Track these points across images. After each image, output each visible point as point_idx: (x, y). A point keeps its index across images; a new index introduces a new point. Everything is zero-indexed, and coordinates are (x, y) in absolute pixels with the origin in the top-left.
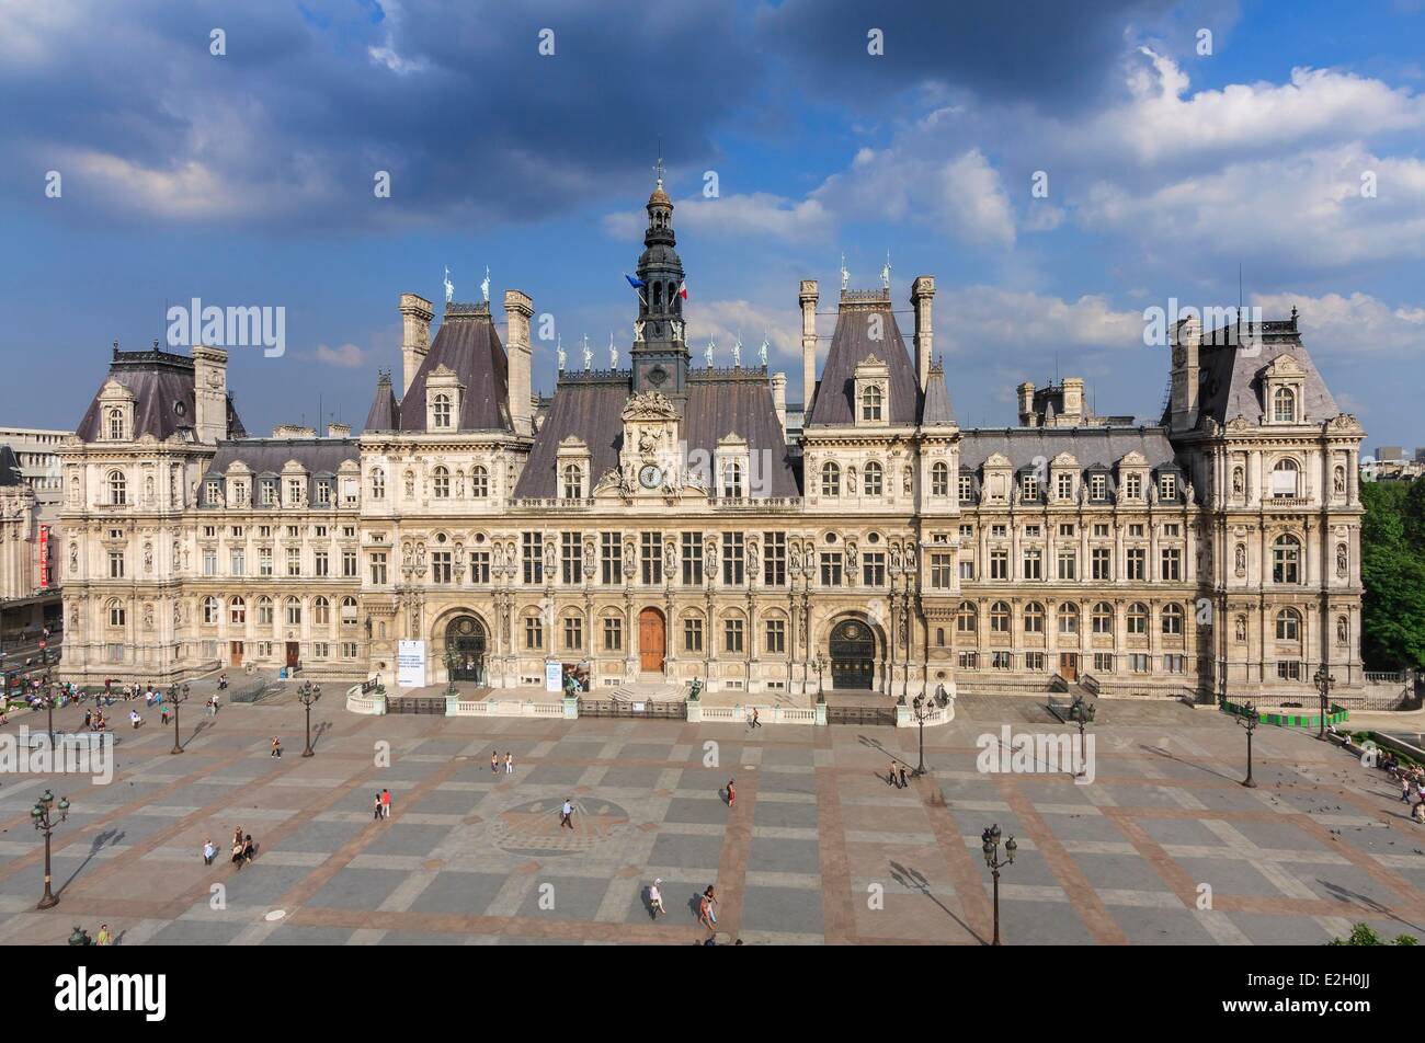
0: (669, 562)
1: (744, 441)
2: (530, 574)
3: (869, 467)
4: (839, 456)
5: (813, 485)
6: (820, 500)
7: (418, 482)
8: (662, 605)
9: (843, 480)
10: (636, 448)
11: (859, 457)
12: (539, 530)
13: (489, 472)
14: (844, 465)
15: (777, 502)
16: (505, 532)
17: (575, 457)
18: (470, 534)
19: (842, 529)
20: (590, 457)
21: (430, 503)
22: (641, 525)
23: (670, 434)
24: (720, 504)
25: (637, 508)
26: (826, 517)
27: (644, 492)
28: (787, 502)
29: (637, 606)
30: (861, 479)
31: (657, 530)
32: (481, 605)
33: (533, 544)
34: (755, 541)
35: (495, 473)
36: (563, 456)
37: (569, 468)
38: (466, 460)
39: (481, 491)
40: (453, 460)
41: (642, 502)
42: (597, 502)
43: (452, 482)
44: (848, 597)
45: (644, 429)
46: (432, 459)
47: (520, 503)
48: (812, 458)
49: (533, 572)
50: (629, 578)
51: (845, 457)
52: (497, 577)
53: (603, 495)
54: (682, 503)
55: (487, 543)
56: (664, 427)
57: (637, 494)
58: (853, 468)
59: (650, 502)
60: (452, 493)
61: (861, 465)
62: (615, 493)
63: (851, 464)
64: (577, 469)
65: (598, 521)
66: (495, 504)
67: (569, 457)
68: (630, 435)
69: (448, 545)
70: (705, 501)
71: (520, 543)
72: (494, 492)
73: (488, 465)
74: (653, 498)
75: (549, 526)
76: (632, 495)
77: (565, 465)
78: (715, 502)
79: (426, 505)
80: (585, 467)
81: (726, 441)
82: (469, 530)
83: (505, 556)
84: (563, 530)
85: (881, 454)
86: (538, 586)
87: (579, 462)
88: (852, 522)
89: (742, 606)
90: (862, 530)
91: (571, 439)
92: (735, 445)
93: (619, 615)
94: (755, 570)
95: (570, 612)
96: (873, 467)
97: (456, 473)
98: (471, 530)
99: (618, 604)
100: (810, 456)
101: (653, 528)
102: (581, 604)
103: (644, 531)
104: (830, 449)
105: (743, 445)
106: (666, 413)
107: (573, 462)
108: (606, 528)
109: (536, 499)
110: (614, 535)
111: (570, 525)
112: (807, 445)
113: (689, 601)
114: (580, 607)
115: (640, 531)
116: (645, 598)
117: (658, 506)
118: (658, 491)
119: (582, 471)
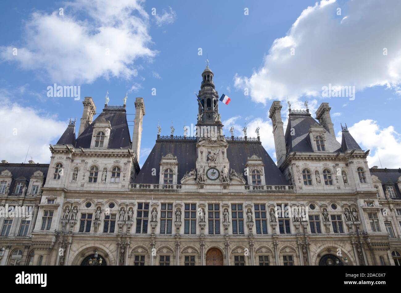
1: (261, 159)
2: (140, 228)
3: (324, 172)
4: (309, 165)
5: (299, 179)
6: (303, 187)
7: (80, 174)
8: (221, 246)
9: (313, 177)
10: (205, 159)
11: (319, 166)
12: (148, 201)
13: (122, 169)
14: (312, 170)
15: (281, 188)
16: (128, 201)
17: (171, 164)
18: (107, 202)
19: (317, 202)
20: (177, 164)
21: (85, 185)
22: (208, 199)
23: (223, 153)
24: (251, 188)
25: (207, 189)
26: (308, 195)
27: (209, 182)
28: (287, 187)
29: (206, 246)
31: (217, 202)
32: (107, 245)
33: (143, 209)
35: (125, 169)
36: (164, 164)
37: (166, 170)
38: (110, 163)
40: (102, 163)
41: (208, 187)
42: (183, 187)
43: (100, 174)
44: (327, 239)
45: (210, 150)
46: (90, 161)
47: (138, 186)
49: (142, 226)
50: (202, 229)
51: (313, 166)
52: (120, 228)
53: (187, 183)
54: (231, 188)
55: (116, 208)
57: (206, 183)
59: (213, 187)
60: (99, 179)
61: (321, 170)
62: (193, 182)
63: (316, 169)
64: (171, 171)
65: (183, 197)
66: (123, 186)
67: (167, 164)
68: (202, 153)
69: (92, 209)
70: (243, 187)
71: (135, 209)
72: (124, 180)
73: (121, 165)
74: (215, 185)
75: (154, 199)
76: (203, 182)
77: (165, 168)
78: (249, 189)
79: (82, 186)
80: (176, 170)
81: (251, 159)
82: (106, 200)
83: (126, 215)
84: (162, 201)
85: (330, 165)
86: (144, 234)
87: (172, 167)
88: (322, 197)
89: (269, 246)
90: (328, 202)
91: (169, 155)
92: (256, 160)
93: (195, 252)
94: (275, 223)
95: (164, 251)
96: (326, 172)
97: (102, 170)
98: (107, 200)
99: (194, 245)
100: (296, 165)
101: (215, 200)
102: (171, 245)
103: (210, 202)
104: (305, 162)
105: (261, 160)
106: (222, 142)
107: (169, 166)
108: (188, 200)
109: (148, 184)
110: (192, 205)
111: (167, 198)
112: (294, 159)
113: (237, 243)
114: (171, 247)
115: (208, 202)
116: (211, 242)
117: (218, 189)
118: (218, 181)
119: (173, 172)
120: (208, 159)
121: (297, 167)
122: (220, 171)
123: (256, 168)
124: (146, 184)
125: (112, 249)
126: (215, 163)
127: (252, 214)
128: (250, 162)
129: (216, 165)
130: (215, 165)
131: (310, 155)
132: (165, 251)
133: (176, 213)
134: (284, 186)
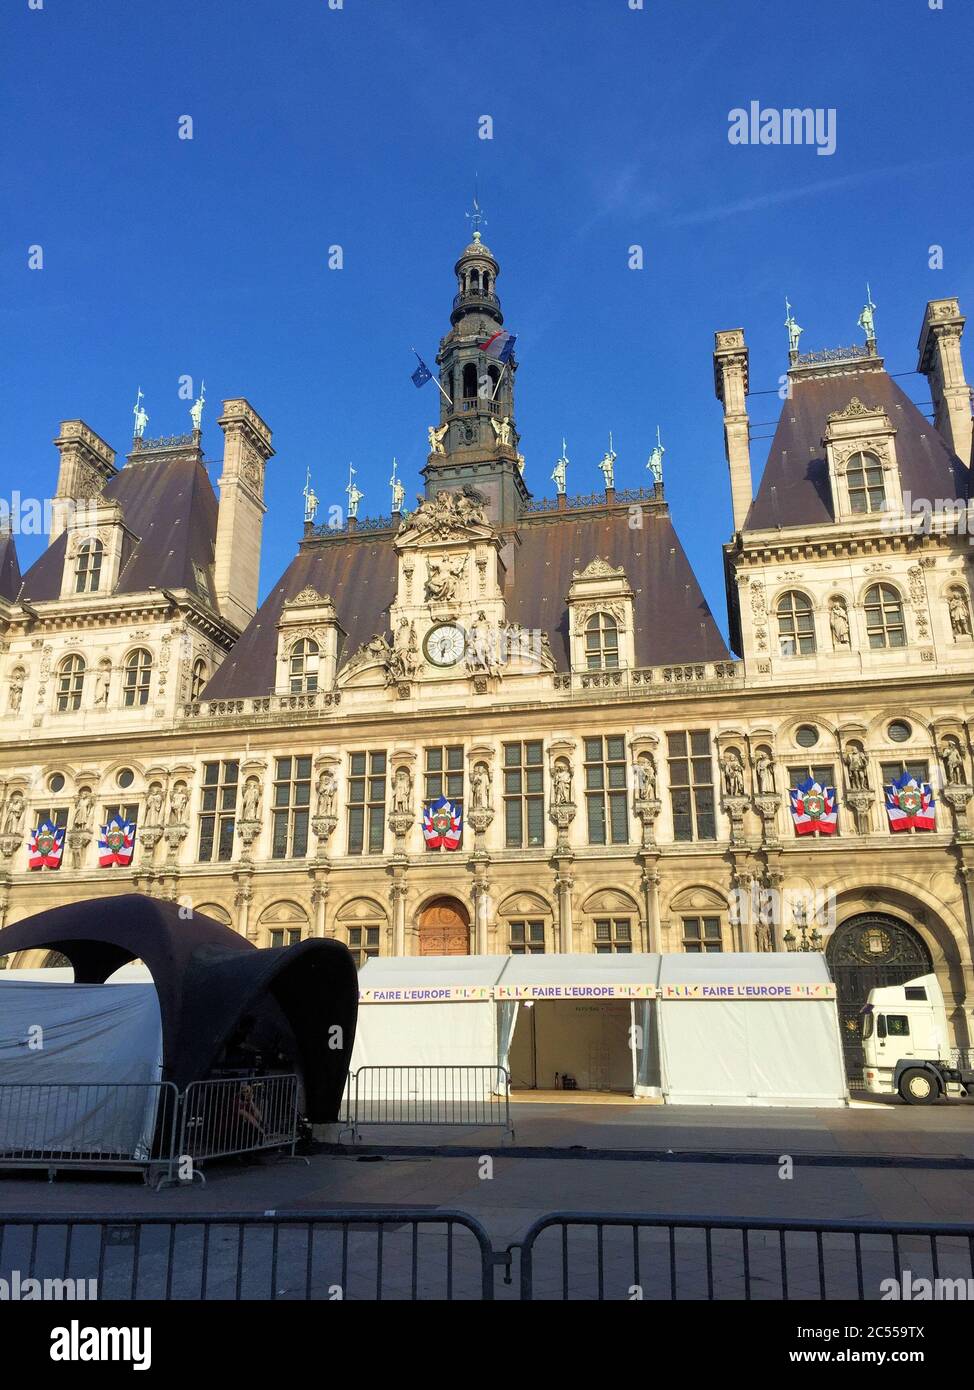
0: (477, 799)
1: (621, 571)
2: (210, 843)
3: (872, 595)
4: (805, 578)
5: (761, 635)
6: (776, 663)
8: (463, 893)
9: (821, 623)
10: (420, 594)
11: (851, 575)
12: (233, 756)
13: (156, 659)
14: (820, 595)
15: (689, 676)
16: (170, 762)
17: (311, 623)
18: (109, 771)
19: (828, 717)
20: (334, 623)
21: (48, 721)
22: (426, 734)
23: (481, 565)
24: (576, 683)
25: (421, 700)
26: (793, 693)
27: (433, 673)
28: (710, 670)
29: (413, 894)
30: (858, 620)
31: (455, 741)
33: (222, 783)
34: (649, 748)
35: (166, 659)
36: (290, 625)
37: (299, 644)
38: (116, 640)
39: (137, 693)
40: (95, 642)
41: (428, 691)
42: (346, 697)
44: (859, 857)
45: (436, 562)
46: (60, 642)
47: (205, 708)
48: (754, 587)
49: (217, 837)
50: (400, 836)
51: (818, 578)
52: (148, 848)
53: (356, 683)
54: (503, 687)
55: (139, 784)
56: (473, 554)
57: (418, 677)
58: (838, 599)
59: (444, 690)
60: (87, 700)
61: (855, 592)
62: (379, 678)
63: (837, 591)
64: (314, 644)
65: (345, 731)
66: (160, 714)
67: (299, 624)
68: (409, 573)
69: (67, 796)
70: (548, 681)
71: (197, 782)
72: (161, 692)
73: (154, 645)
74: (450, 682)
75: (254, 746)
76: (409, 677)
77: (292, 641)
78: (567, 684)
79: (38, 724)
80: (329, 639)
81: (586, 575)
82: (109, 763)
83: (167, 808)
84: (280, 752)
85: (897, 566)
86: (223, 864)
87: (316, 632)
88: (848, 698)
89: (628, 885)
90: (874, 714)
91: (308, 592)
92: (604, 579)
93: (376, 917)
94: (652, 805)
95: (280, 914)
96: (883, 592)
98: (111, 762)
99: (375, 892)
100: (750, 582)
101: (448, 736)
102: (303, 895)
103: (431, 743)
104: (788, 565)
105: (619, 578)
106: (475, 529)
107: (306, 633)
108: (359, 742)
109: (235, 700)
110: (373, 756)
111: (292, 742)
112: (742, 562)
113: (517, 878)
114: (301, 901)
115: (424, 743)
116: (428, 878)
117: (458, 697)
118: (459, 670)
119: (320, 649)
120: (430, 593)
121: (757, 587)
123: (600, 609)
124: (231, 700)
126: (451, 605)
127: (571, 776)
128: (580, 589)
129: (455, 612)
130: (452, 612)
131: (807, 539)
132: (284, 914)
133: (317, 789)
134: (699, 664)
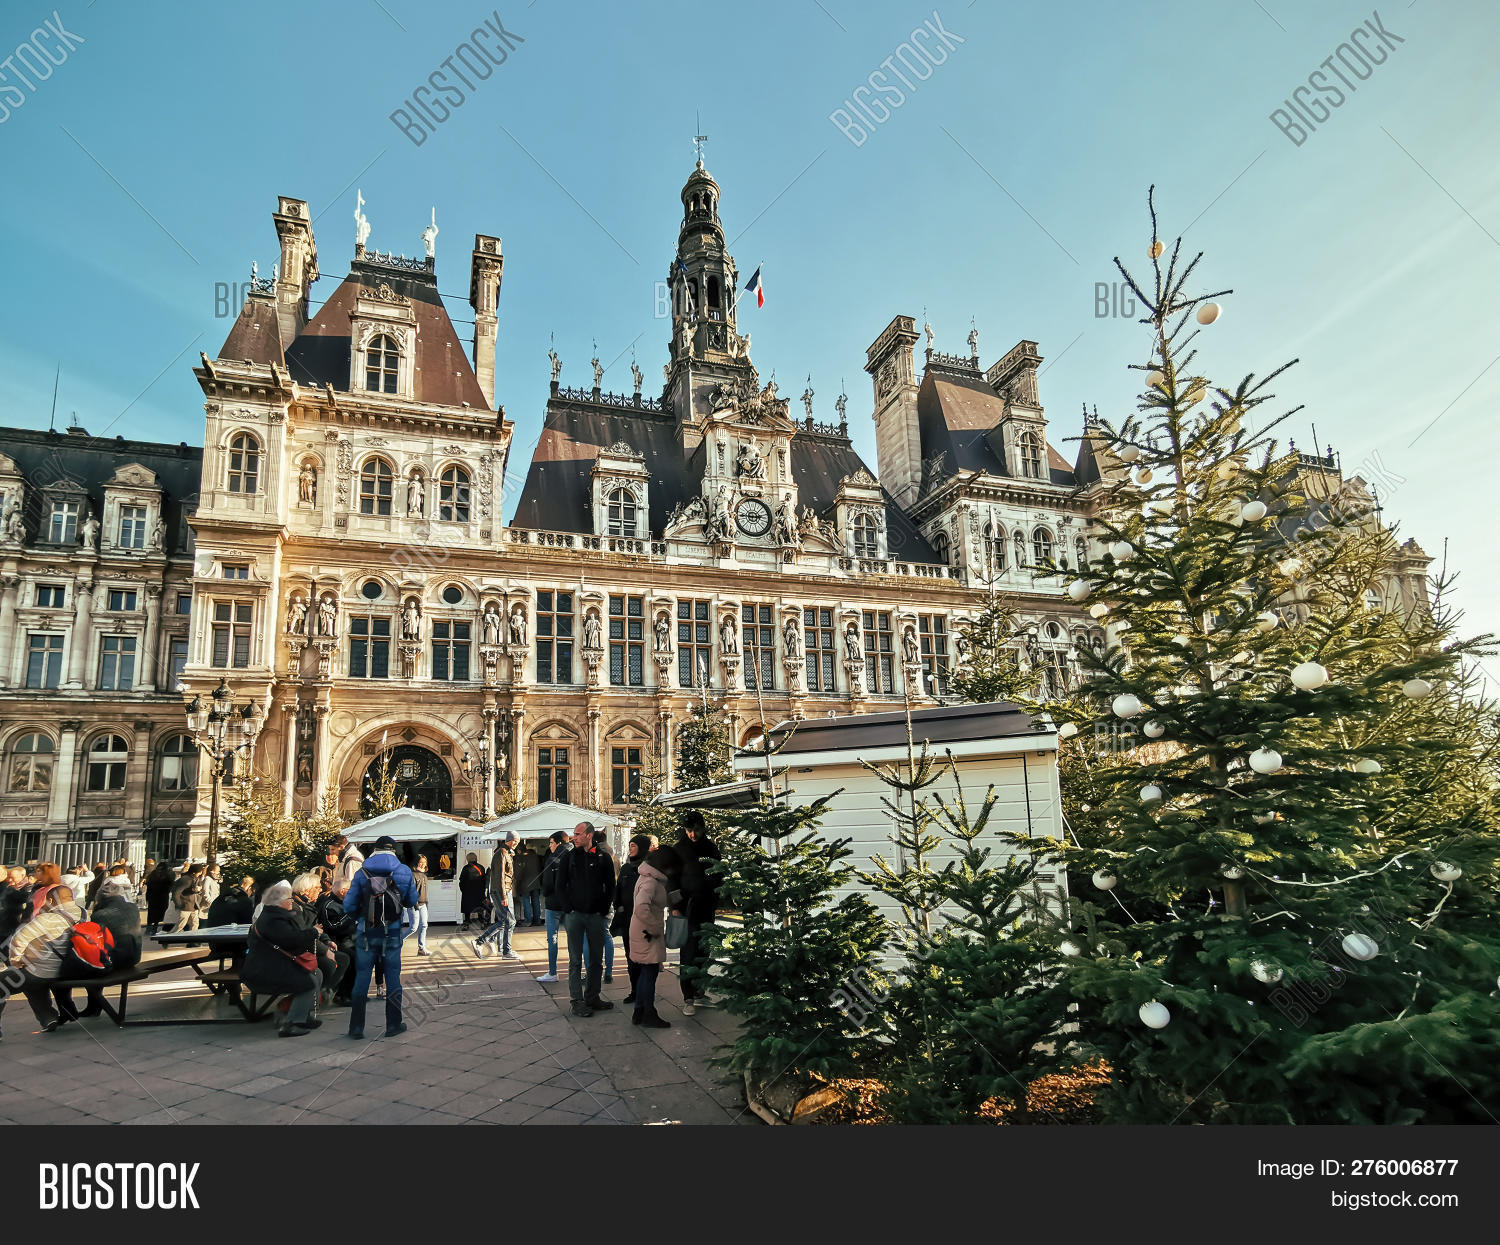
1: (878, 484)
2: (549, 665)
3: (1036, 534)
4: (1002, 515)
5: (976, 551)
6: (985, 573)
7: (330, 479)
9: (1010, 549)
11: (1026, 519)
12: (569, 586)
13: (475, 478)
14: (1010, 529)
15: (931, 573)
16: (506, 584)
17: (628, 475)
18: (435, 584)
19: (1016, 616)
20: (648, 479)
21: (352, 522)
22: (743, 590)
23: (781, 454)
25: (740, 561)
26: (995, 596)
27: (744, 539)
28: (945, 572)
29: (740, 723)
30: (1029, 551)
31: (767, 600)
33: (557, 611)
35: (486, 481)
36: (608, 472)
37: (614, 496)
38: (431, 451)
39: (456, 510)
40: (403, 450)
41: (742, 555)
42: (672, 548)
45: (743, 443)
46: (362, 442)
47: (533, 536)
48: (970, 514)
49: (555, 660)
50: (728, 674)
51: (1010, 517)
52: (485, 666)
53: (682, 538)
54: (801, 560)
55: (466, 604)
56: (774, 441)
57: (735, 541)
58: (1018, 533)
59: (756, 556)
61: (1028, 530)
62: (699, 537)
63: (1017, 528)
64: (629, 497)
65: (673, 579)
66: (485, 532)
67: (618, 473)
68: (719, 447)
69: (384, 604)
70: (835, 562)
72: (483, 513)
73: (471, 463)
74: (759, 549)
75: (589, 580)
76: (727, 540)
77: (610, 488)
78: (849, 567)
79: (342, 523)
80: (642, 495)
81: (852, 482)
82: (434, 576)
84: (614, 589)
85: (1052, 518)
86: (565, 687)
87: (633, 484)
88: (1027, 604)
90: (1040, 617)
91: (622, 444)
92: (867, 488)
95: (624, 733)
96: (1041, 534)
97: (407, 473)
98: (438, 576)
100: (969, 510)
101: (762, 595)
102: (646, 717)
103: (748, 598)
104: (993, 504)
105: (877, 488)
106: (781, 421)
107: (623, 483)
108: (686, 590)
109: (564, 534)
110: (698, 603)
111: (626, 581)
112: (966, 494)
114: (645, 724)
115: (741, 598)
116: (753, 711)
117: (767, 563)
118: (764, 541)
119: (637, 501)
120: (739, 469)
121: (972, 515)
122: (773, 509)
123: (864, 510)
124: (560, 533)
125: (470, 730)
126: (759, 484)
127: (858, 639)
128: (849, 492)
129: (762, 491)
130: (759, 490)
131: (1008, 487)
132: (628, 733)
134: (938, 566)
